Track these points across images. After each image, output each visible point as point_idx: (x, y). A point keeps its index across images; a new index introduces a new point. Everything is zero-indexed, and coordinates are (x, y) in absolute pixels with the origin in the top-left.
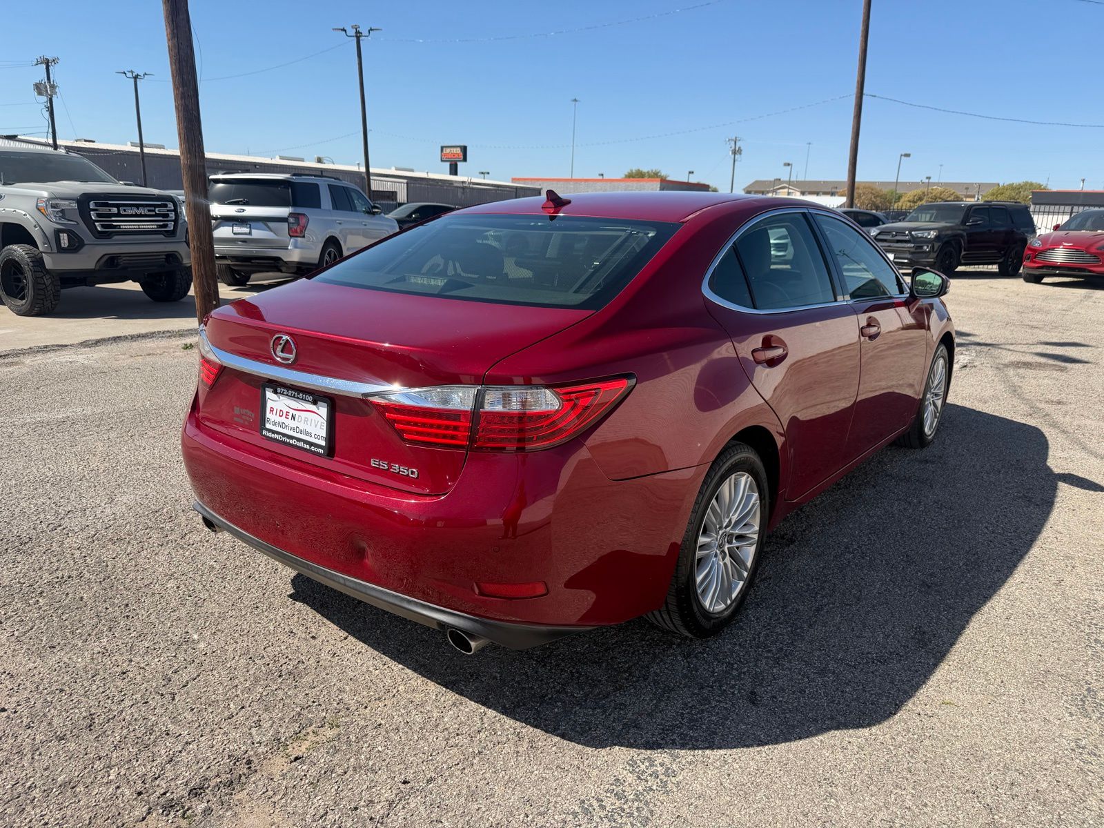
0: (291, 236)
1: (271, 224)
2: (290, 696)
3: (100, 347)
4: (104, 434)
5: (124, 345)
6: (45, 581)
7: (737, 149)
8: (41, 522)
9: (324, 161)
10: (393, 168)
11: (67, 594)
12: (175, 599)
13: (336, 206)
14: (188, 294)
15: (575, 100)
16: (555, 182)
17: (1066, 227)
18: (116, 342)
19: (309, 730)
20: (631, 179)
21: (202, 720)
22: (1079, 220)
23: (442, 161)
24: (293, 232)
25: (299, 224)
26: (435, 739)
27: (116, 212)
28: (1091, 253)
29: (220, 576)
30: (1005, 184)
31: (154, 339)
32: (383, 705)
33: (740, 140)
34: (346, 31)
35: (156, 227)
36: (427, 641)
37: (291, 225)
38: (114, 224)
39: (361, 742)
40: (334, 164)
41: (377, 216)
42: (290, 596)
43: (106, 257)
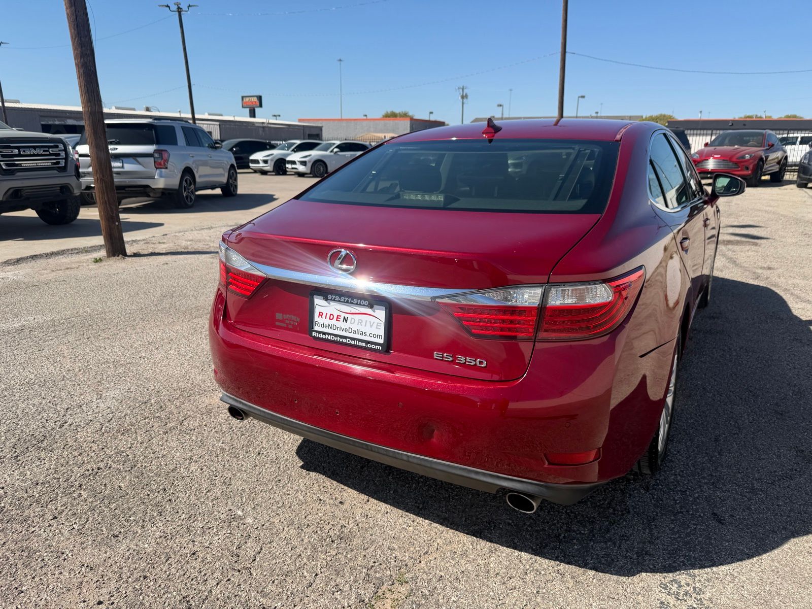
0: (157, 168)
1: (140, 159)
2: (351, 559)
3: (21, 265)
4: (62, 338)
5: (42, 262)
6: (79, 475)
7: (464, 95)
8: (47, 420)
9: (152, 110)
10: (206, 114)
11: (105, 485)
12: (204, 481)
13: (189, 143)
14: (79, 217)
15: (340, 60)
16: (331, 122)
17: (712, 144)
18: (34, 260)
19: (384, 588)
20: (388, 118)
21: (287, 591)
22: (720, 139)
23: (243, 107)
24: (158, 165)
25: (162, 159)
26: (494, 585)
27: (17, 153)
28: (733, 162)
29: (233, 456)
30: (648, 116)
31: (66, 256)
32: (433, 558)
33: (466, 88)
34: (169, 7)
35: (50, 164)
36: (435, 497)
37: (156, 160)
38: (16, 163)
39: (435, 595)
40: (159, 111)
41: (218, 150)
42: (302, 467)
43: (11, 191)
